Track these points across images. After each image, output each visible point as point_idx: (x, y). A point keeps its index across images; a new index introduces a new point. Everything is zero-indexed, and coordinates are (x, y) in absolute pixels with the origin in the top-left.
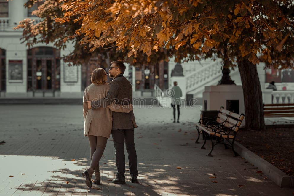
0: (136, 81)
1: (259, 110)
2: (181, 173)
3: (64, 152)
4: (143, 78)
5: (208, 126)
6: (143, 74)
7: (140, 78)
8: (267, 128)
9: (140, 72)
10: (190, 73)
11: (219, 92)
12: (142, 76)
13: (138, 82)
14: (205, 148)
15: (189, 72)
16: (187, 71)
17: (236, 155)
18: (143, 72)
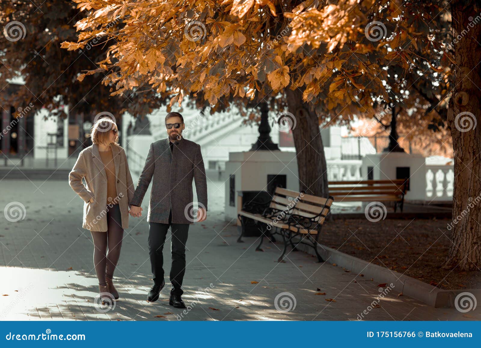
0: (69, 141)
1: (323, 191)
2: (265, 287)
3: (43, 257)
4: (80, 136)
5: (266, 215)
6: (81, 131)
7: (77, 137)
8: (334, 219)
9: (77, 127)
10: (160, 130)
11: (256, 162)
12: (80, 133)
13: (73, 143)
14: (261, 250)
15: (158, 128)
16: (155, 126)
17: (321, 260)
18: (81, 127)
